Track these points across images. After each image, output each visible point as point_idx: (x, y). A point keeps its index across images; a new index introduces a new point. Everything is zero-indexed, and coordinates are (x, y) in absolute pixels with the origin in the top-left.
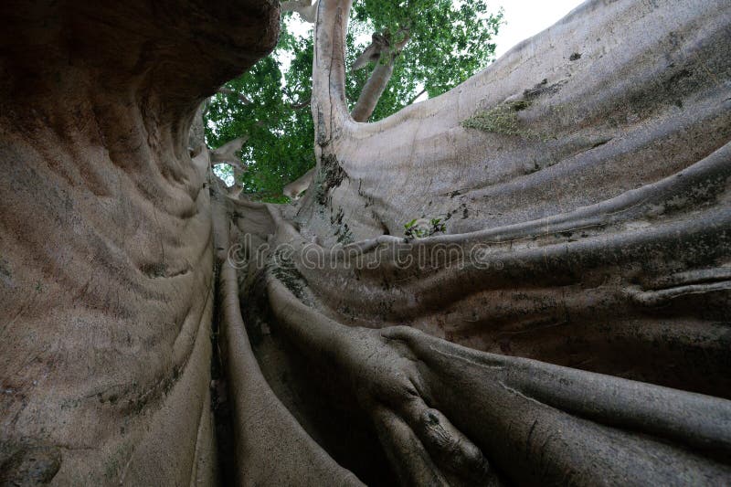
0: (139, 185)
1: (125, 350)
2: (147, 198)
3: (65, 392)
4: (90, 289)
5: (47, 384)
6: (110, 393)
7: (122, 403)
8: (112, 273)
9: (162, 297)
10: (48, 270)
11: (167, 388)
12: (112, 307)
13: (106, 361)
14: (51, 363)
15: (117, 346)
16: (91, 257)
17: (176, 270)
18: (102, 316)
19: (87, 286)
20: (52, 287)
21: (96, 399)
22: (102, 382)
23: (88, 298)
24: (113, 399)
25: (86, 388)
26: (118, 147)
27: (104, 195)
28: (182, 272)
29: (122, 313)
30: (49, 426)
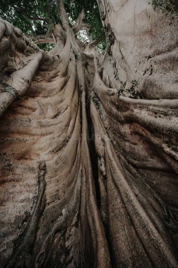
0: (43, 97)
1: (54, 141)
2: (47, 97)
3: (45, 153)
4: (42, 133)
5: (42, 152)
6: (52, 151)
7: (55, 151)
8: (45, 127)
9: (61, 122)
10: (34, 135)
11: (67, 141)
12: (48, 134)
13: (50, 145)
14: (41, 149)
15: (52, 141)
16: (39, 127)
17: (64, 110)
18: (47, 136)
19: (41, 133)
20: (36, 137)
21: (50, 152)
22: (50, 149)
23: (43, 135)
24: (53, 151)
25: (48, 151)
26: (32, 95)
27: (36, 110)
28: (66, 109)
29: (51, 133)
30: (44, 159)
